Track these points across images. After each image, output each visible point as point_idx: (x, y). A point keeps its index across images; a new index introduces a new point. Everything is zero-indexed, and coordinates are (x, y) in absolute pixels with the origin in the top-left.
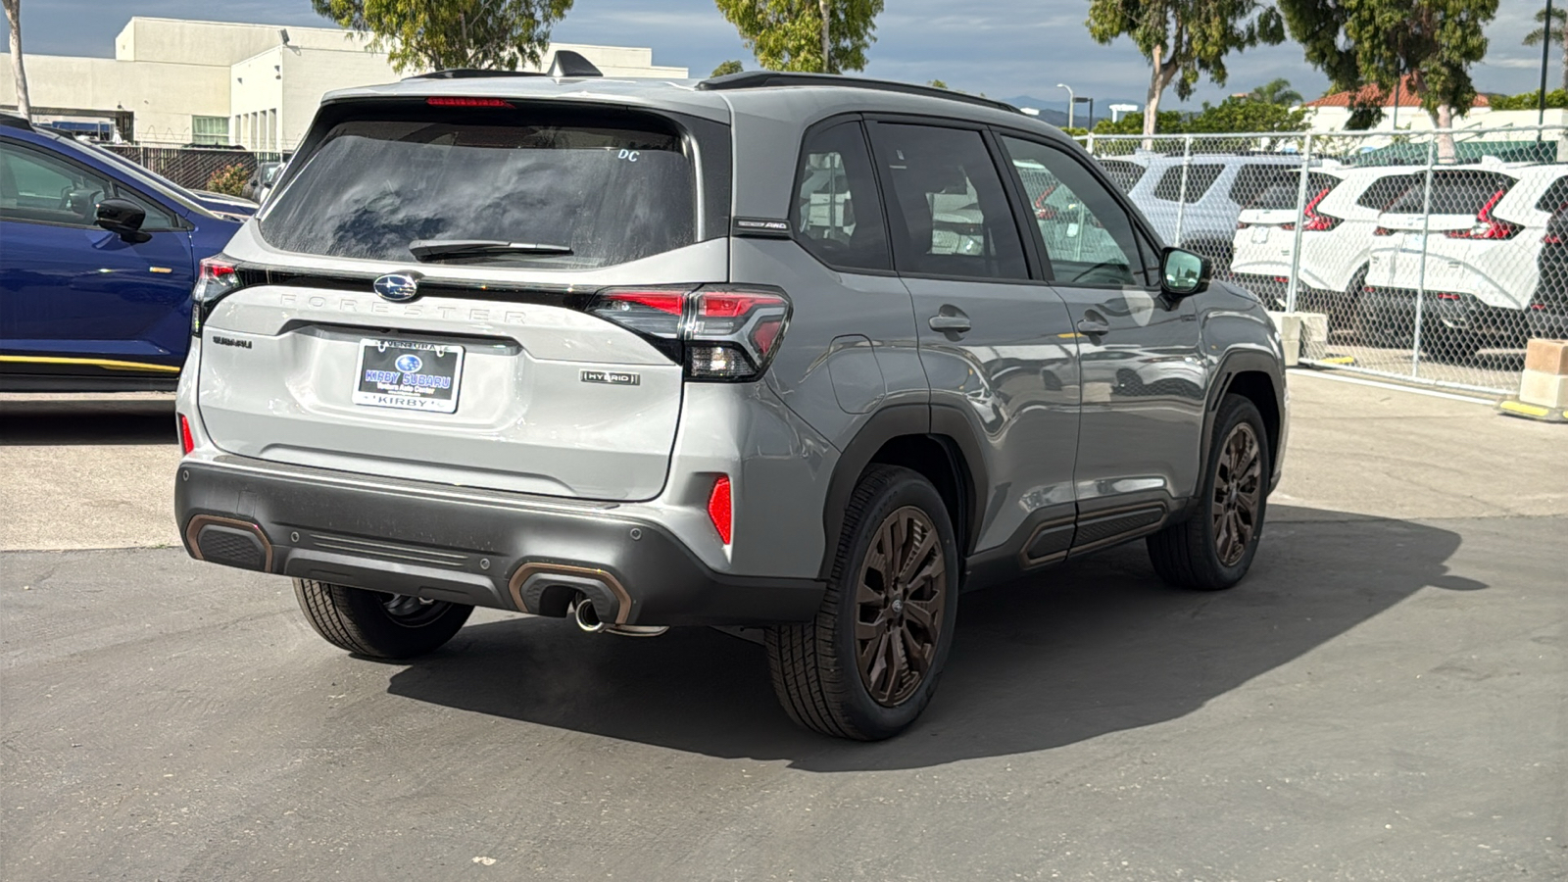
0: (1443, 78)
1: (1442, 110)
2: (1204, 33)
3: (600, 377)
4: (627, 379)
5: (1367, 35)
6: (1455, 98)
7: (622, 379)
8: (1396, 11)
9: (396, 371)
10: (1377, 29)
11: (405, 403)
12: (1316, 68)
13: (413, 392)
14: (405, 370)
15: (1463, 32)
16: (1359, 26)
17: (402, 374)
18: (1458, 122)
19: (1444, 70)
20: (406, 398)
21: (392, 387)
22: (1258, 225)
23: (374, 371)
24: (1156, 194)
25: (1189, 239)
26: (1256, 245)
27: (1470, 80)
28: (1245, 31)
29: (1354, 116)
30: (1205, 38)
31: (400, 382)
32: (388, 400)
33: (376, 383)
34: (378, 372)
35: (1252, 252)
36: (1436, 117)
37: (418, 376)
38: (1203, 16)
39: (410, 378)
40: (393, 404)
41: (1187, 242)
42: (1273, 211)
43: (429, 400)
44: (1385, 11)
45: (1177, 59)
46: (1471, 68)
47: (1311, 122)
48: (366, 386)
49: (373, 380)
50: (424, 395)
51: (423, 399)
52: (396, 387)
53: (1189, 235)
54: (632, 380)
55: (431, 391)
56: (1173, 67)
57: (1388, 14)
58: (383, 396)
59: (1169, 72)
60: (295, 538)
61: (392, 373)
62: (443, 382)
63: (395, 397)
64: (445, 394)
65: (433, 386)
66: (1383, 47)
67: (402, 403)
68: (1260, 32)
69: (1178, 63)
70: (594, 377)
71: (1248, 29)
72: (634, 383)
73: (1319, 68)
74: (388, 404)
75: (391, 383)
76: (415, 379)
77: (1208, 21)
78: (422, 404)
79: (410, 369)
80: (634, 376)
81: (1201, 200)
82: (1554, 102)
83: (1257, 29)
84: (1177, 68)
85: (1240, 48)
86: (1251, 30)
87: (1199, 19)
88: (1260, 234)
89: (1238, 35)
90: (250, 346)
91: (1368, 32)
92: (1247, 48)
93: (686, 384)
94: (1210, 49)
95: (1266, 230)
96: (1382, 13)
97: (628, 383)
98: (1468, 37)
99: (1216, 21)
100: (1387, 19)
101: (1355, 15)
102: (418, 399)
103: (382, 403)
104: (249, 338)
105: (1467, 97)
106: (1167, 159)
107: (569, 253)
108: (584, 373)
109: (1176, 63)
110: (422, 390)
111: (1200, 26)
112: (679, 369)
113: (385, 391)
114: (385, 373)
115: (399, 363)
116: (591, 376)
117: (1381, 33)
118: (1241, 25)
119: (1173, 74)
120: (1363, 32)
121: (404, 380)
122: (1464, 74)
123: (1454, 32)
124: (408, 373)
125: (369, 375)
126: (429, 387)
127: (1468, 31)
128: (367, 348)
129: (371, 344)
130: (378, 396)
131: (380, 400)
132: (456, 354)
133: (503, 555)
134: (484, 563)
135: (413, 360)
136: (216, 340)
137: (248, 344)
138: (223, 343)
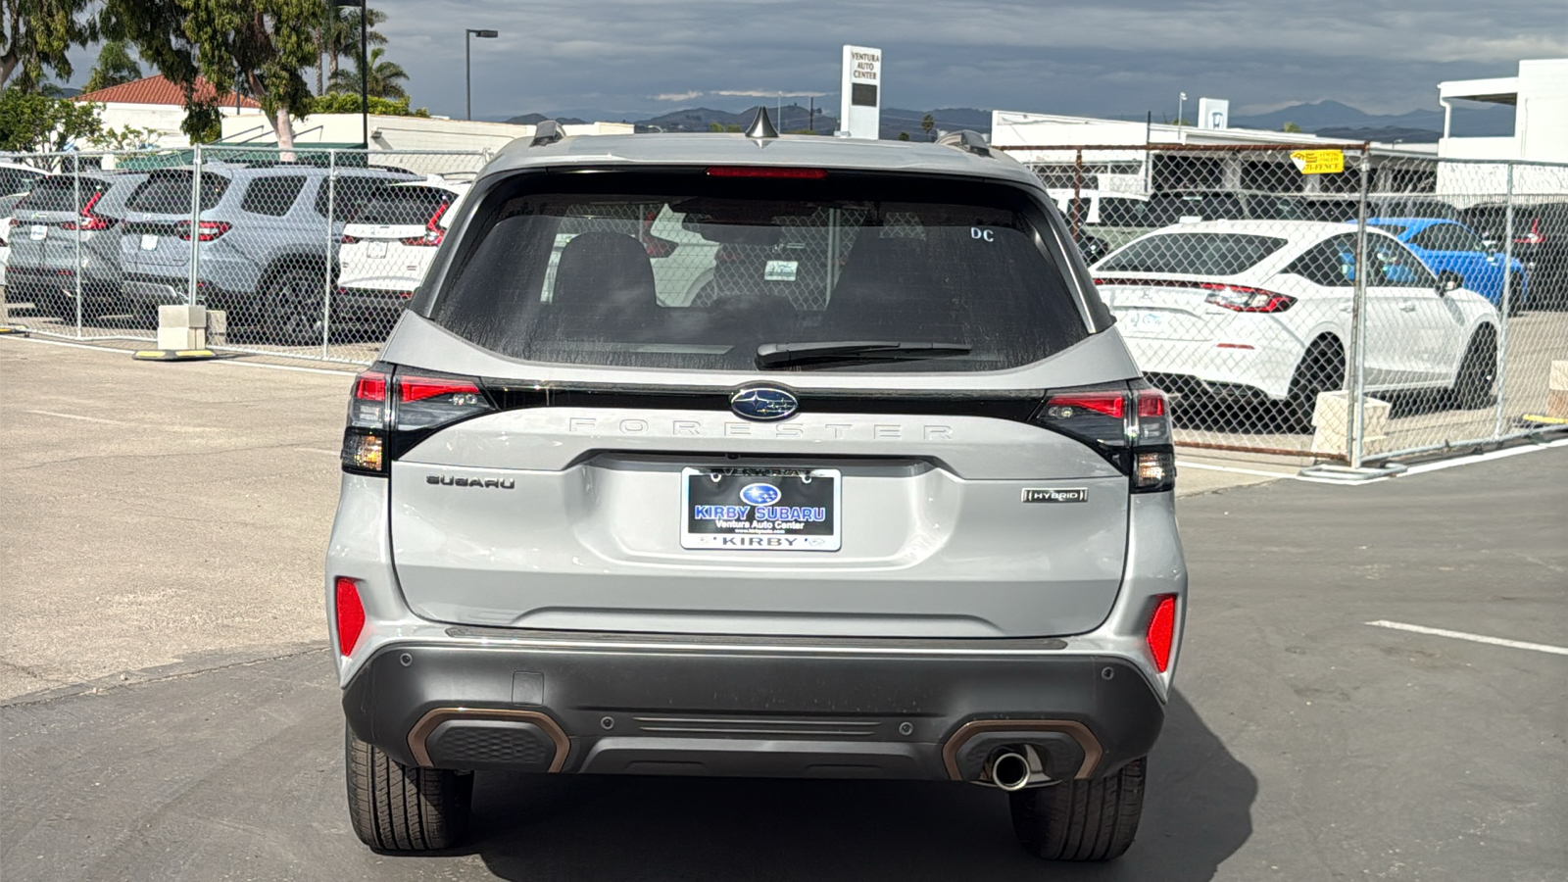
0: (284, 82)
1: (281, 115)
2: (48, 27)
3: (1047, 496)
4: (1076, 496)
5: (205, 36)
6: (294, 102)
7: (1070, 496)
8: (235, 13)
9: (743, 504)
10: (215, 31)
11: (764, 542)
12: (152, 66)
13: (774, 528)
14: (757, 502)
15: (298, 37)
16: (197, 26)
17: (753, 508)
18: (298, 125)
19: (284, 74)
20: (765, 538)
21: (741, 524)
22: (372, 240)
23: (707, 507)
24: (243, 207)
25: (285, 253)
26: (370, 260)
27: (306, 84)
28: (87, 26)
29: (191, 116)
30: (49, 32)
31: (751, 518)
32: (736, 541)
33: (712, 521)
34: (711, 507)
35: (367, 266)
36: (274, 120)
37: (778, 508)
38: (45, 9)
39: (766, 512)
40: (747, 546)
41: (282, 256)
42: (392, 227)
43: (800, 538)
44: (224, 13)
45: (17, 50)
46: (306, 72)
47: (100, 117)
48: (695, 526)
49: (707, 518)
50: (789, 531)
51: (791, 537)
52: (747, 524)
53: (285, 248)
54: (1081, 497)
55: (800, 526)
56: (13, 59)
57: (228, 16)
58: (729, 536)
59: (9, 64)
60: (607, 725)
61: (736, 508)
62: (816, 514)
63: (747, 538)
64: (827, 527)
65: (802, 519)
66: (223, 48)
67: (759, 543)
68: (101, 28)
69: (18, 56)
70: (1041, 496)
71: (90, 24)
72: (1083, 500)
73: (155, 66)
74: (738, 546)
75: (738, 520)
76: (774, 511)
77: (50, 15)
78: (791, 543)
79: (765, 502)
80: (1084, 491)
81: (288, 213)
82: (348, 106)
83: (98, 25)
84: (17, 61)
85: (83, 43)
86: (92, 26)
87: (41, 11)
88: (377, 249)
89: (80, 30)
90: (512, 486)
91: (206, 33)
92: (90, 43)
93: (1132, 496)
94: (55, 44)
95: (384, 245)
96: (221, 14)
97: (1077, 500)
98: (303, 43)
99: (59, 16)
100: (227, 21)
101: (192, 14)
102: (783, 537)
103: (729, 545)
104: (511, 475)
105: (306, 101)
106: (247, 170)
107: (966, 352)
108: (1028, 492)
109: (15, 56)
110: (784, 526)
111: (42, 19)
112: (1125, 479)
113: (731, 530)
114: (725, 508)
115: (745, 494)
116: (1036, 496)
117: (219, 35)
118: (82, 19)
119: (13, 67)
120: (201, 33)
121: (757, 515)
122: (299, 78)
123: (289, 37)
124: (760, 505)
125: (699, 512)
126: (796, 521)
127: (303, 37)
128: (692, 478)
129: (696, 472)
130: (721, 536)
131: (725, 541)
132: (831, 480)
133: (935, 715)
134: (905, 727)
135: (768, 490)
136: (433, 480)
137: (507, 484)
138: (451, 483)
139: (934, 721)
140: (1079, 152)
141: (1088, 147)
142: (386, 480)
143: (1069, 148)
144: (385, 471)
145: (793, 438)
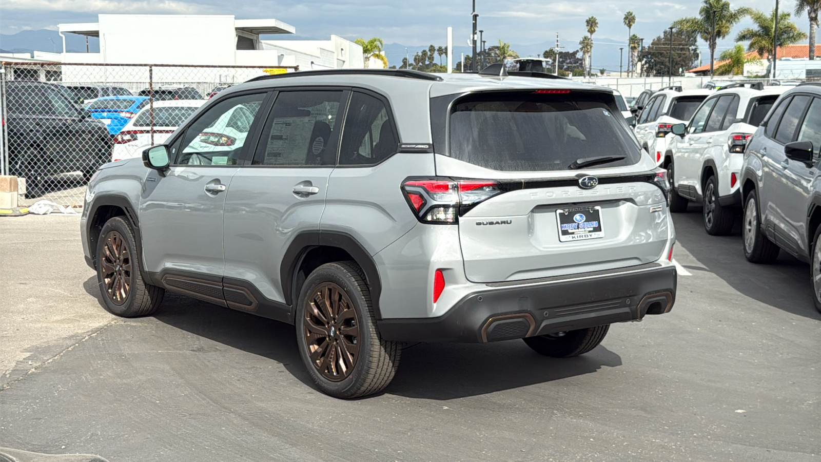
4: (660, 209)
9: (576, 223)
11: (584, 237)
13: (585, 231)
17: (578, 223)
20: (583, 235)
23: (565, 225)
31: (578, 228)
32: (576, 237)
33: (567, 230)
34: (566, 225)
39: (582, 225)
40: (579, 239)
43: (593, 234)
48: (564, 232)
49: (565, 229)
50: (590, 232)
51: (591, 233)
52: (577, 230)
55: (592, 229)
58: (573, 235)
60: (546, 315)
61: (574, 224)
62: (595, 224)
63: (578, 235)
64: (598, 229)
65: (592, 226)
67: (582, 237)
70: (654, 210)
74: (577, 239)
75: (575, 229)
76: (584, 224)
78: (591, 236)
80: (661, 207)
97: (660, 211)
102: (588, 234)
103: (574, 239)
104: (509, 218)
108: (652, 209)
110: (588, 229)
113: (573, 233)
114: (570, 224)
115: (576, 219)
121: (580, 226)
124: (580, 222)
125: (563, 227)
128: (560, 214)
129: (562, 211)
130: (571, 236)
131: (573, 238)
132: (598, 210)
133: (636, 295)
134: (628, 301)
135: (581, 216)
136: (479, 224)
137: (509, 222)
138: (487, 224)
139: (635, 298)
140: (151, 67)
141: (156, 65)
142: (457, 226)
143: (145, 65)
144: (456, 222)
145: (595, 195)
